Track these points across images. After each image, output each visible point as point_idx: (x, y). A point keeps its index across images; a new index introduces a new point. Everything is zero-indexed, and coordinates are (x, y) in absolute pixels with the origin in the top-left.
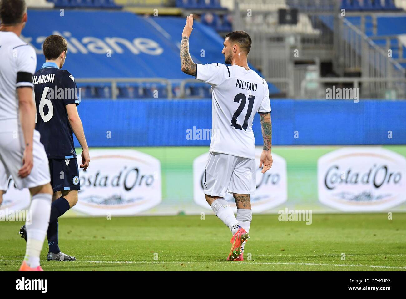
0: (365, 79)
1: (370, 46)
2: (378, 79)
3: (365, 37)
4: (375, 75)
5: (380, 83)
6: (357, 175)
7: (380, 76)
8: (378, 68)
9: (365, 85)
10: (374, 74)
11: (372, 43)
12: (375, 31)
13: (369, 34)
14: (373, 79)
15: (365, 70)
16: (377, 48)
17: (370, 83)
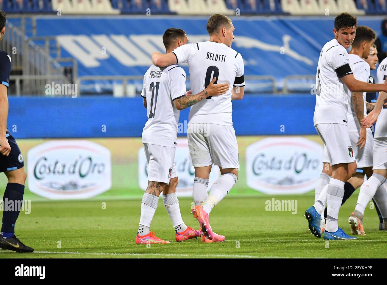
0: (26, 77)
1: (30, 46)
2: (38, 77)
3: (26, 38)
4: (36, 73)
5: (40, 81)
6: (64, 166)
7: (40, 74)
8: (38, 66)
9: (26, 83)
10: (34, 72)
11: (32, 43)
12: (34, 32)
13: (29, 34)
14: (33, 77)
15: (26, 69)
16: (37, 48)
17: (30, 81)
